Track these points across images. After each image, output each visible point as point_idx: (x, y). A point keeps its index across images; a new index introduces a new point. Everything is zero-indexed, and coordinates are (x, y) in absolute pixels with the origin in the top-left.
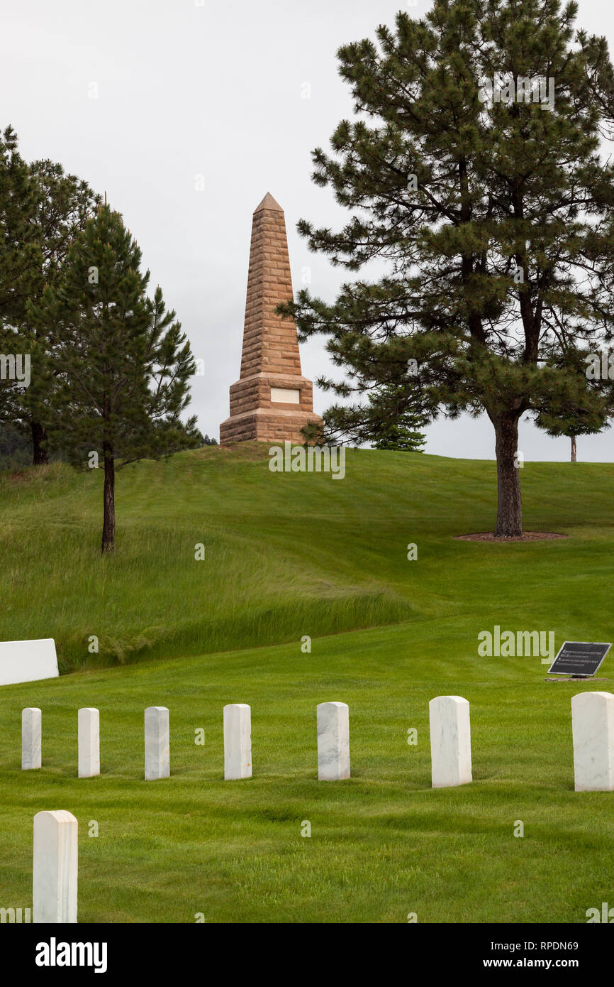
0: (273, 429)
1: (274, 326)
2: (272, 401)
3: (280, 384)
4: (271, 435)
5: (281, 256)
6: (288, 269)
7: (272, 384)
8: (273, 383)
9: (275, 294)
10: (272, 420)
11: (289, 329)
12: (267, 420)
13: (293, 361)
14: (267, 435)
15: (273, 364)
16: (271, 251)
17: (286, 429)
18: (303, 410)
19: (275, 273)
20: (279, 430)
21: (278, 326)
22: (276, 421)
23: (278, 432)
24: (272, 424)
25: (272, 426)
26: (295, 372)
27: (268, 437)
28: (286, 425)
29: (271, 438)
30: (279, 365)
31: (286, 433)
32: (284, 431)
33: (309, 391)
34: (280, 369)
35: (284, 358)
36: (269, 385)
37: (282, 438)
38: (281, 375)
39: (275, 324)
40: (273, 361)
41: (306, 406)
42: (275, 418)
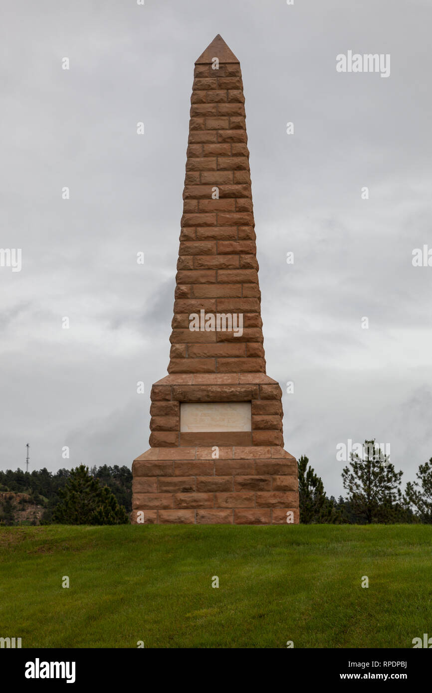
0: (171, 488)
1: (203, 280)
2: (181, 431)
3: (199, 395)
4: (165, 502)
5: (225, 146)
6: (245, 168)
7: (181, 397)
8: (184, 394)
9: (209, 218)
10: (170, 471)
11: (238, 282)
12: (158, 472)
13: (243, 345)
14: (157, 503)
15: (196, 356)
16: (204, 138)
17: (203, 487)
18: (257, 444)
19: (212, 179)
20: (186, 490)
21: (213, 280)
22: (177, 472)
23: (181, 496)
24: (169, 479)
25: (169, 484)
26: (245, 367)
27: (156, 507)
28: (203, 478)
29: (166, 508)
30: (209, 357)
31: (203, 496)
32: (199, 491)
33: (274, 402)
34: (211, 364)
35: (222, 341)
36: (175, 399)
37: (193, 507)
38: (212, 376)
39: (203, 276)
40: (196, 349)
41: (262, 436)
42: (177, 465)
